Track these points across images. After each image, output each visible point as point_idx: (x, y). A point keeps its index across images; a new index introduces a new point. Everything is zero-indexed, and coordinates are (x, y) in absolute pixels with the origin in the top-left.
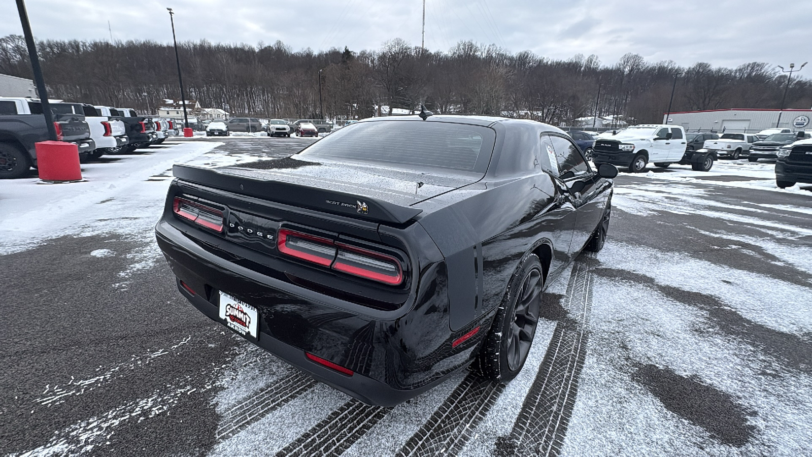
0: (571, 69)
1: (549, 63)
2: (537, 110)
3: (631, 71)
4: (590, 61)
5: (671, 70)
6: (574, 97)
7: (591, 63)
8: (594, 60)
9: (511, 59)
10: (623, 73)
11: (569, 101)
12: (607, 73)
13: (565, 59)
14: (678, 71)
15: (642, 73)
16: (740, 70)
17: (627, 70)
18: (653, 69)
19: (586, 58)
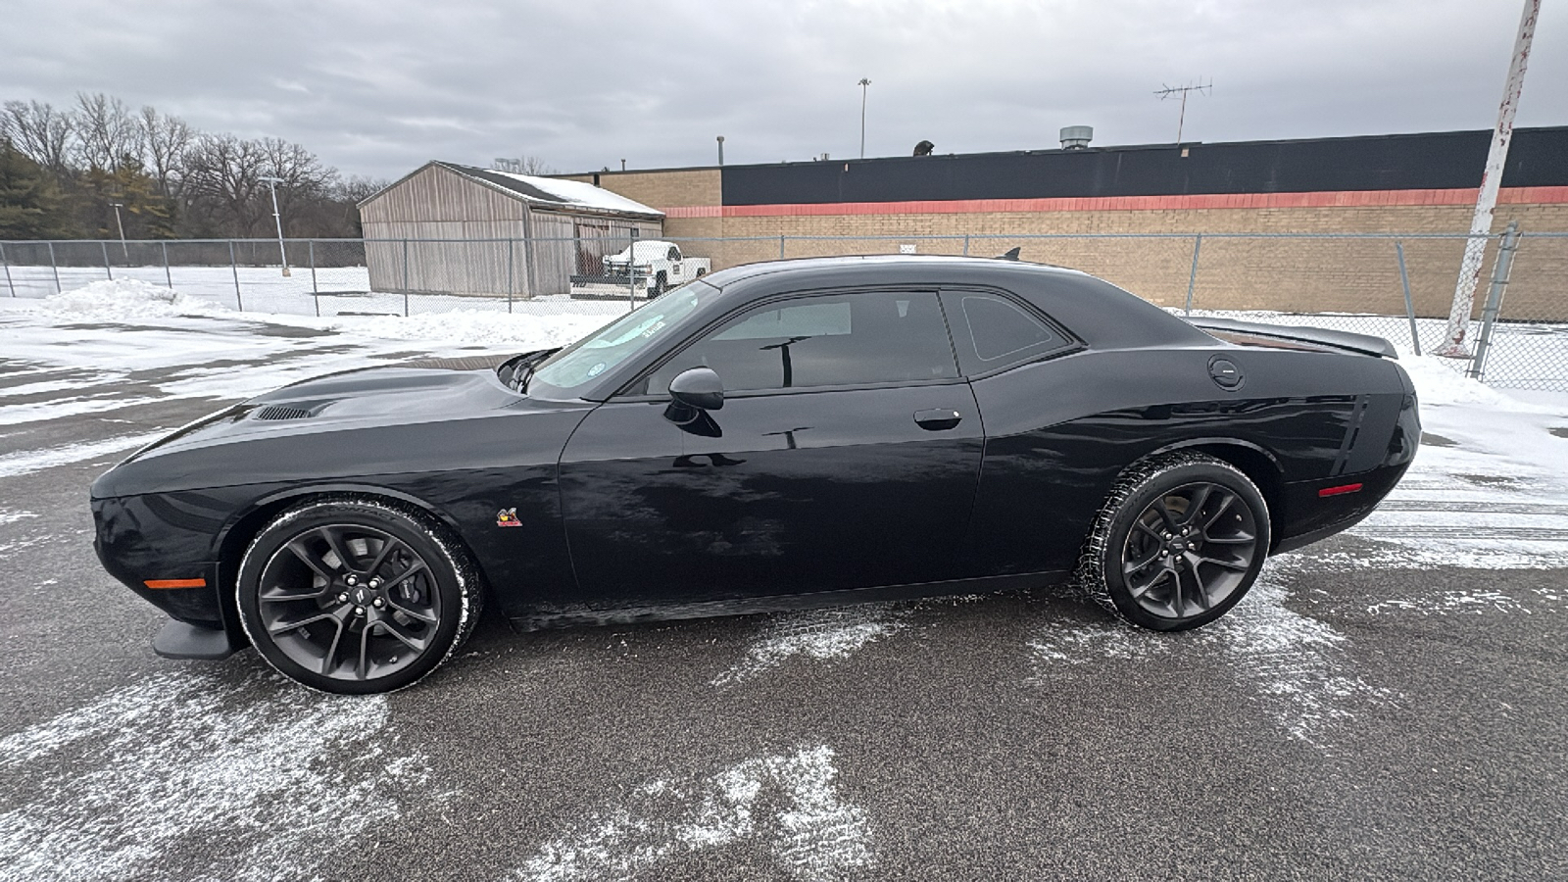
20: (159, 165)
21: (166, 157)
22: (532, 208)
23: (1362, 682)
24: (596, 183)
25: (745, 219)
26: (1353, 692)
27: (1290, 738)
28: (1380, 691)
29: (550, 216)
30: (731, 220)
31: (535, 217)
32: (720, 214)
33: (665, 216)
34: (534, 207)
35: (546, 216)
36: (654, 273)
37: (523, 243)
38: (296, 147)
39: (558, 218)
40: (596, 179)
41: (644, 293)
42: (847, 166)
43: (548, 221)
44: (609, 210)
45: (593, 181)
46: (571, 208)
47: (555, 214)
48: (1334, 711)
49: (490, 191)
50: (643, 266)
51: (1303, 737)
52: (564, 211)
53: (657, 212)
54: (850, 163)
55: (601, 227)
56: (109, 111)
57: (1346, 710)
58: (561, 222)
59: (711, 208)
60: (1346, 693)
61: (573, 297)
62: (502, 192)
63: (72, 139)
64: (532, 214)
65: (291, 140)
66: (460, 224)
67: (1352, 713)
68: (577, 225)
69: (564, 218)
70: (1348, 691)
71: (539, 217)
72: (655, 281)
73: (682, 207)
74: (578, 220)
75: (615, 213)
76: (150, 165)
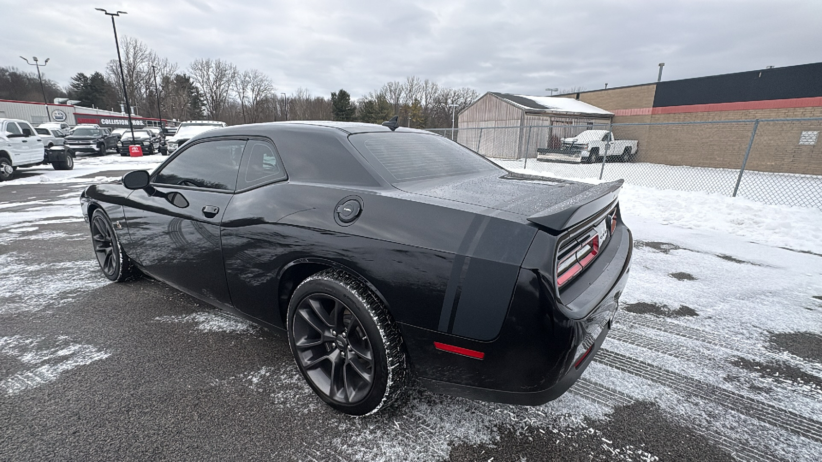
20: (426, 102)
21: (429, 99)
22: (526, 113)
24: (578, 98)
25: (668, 116)
29: (536, 117)
30: (657, 116)
31: (527, 117)
32: (650, 113)
33: (614, 115)
34: (527, 112)
35: (534, 117)
36: (590, 149)
37: (519, 129)
38: (473, 91)
39: (541, 118)
40: (578, 96)
41: (579, 160)
42: (760, 74)
43: (535, 119)
44: (574, 113)
45: (576, 97)
46: (549, 112)
47: (539, 116)
49: (509, 105)
50: (582, 144)
52: (545, 114)
53: (609, 113)
54: (763, 71)
55: (567, 122)
56: (415, 82)
58: (543, 120)
59: (644, 109)
61: (538, 160)
62: (514, 105)
63: (403, 94)
64: (526, 116)
65: (472, 88)
66: (494, 121)
68: (552, 122)
69: (545, 118)
71: (530, 118)
72: (589, 153)
73: (626, 109)
74: (553, 119)
75: (579, 114)
76: (423, 103)
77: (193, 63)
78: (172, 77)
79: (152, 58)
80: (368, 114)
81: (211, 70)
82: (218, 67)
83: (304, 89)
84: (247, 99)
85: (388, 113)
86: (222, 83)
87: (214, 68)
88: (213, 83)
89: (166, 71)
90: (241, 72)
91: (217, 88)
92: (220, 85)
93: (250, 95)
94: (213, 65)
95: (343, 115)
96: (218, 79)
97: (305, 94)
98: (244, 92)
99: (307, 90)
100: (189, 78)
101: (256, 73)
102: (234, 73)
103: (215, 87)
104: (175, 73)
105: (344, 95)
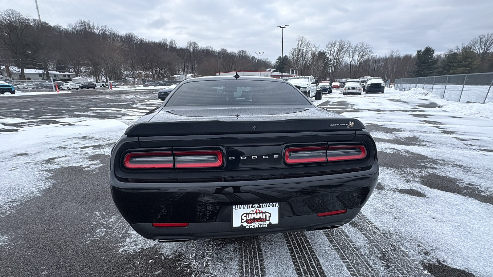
0: (162, 46)
1: (148, 42)
2: (149, 71)
3: (194, 50)
4: (171, 43)
5: (212, 51)
6: (169, 64)
7: (172, 44)
8: (174, 43)
9: (121, 37)
10: (190, 51)
11: (166, 65)
12: (182, 50)
13: (157, 41)
14: (214, 52)
15: (199, 51)
16: (238, 53)
17: (191, 49)
18: (203, 50)
19: (169, 41)
23: (97, 239)
26: (96, 233)
27: (97, 210)
28: (89, 240)
48: (95, 224)
51: (95, 213)
57: (92, 226)
60: (97, 231)
67: (91, 227)
70: (97, 232)
77: (327, 44)
78: (317, 53)
79: (308, 45)
80: (449, 64)
81: (336, 46)
82: (340, 44)
83: (395, 50)
84: (354, 61)
85: (472, 62)
86: (341, 53)
87: (338, 45)
88: (336, 53)
89: (314, 50)
90: (354, 45)
91: (338, 56)
92: (339, 55)
93: (356, 58)
94: (338, 43)
95: (425, 66)
96: (339, 51)
97: (396, 53)
98: (352, 58)
99: (397, 50)
100: (325, 52)
101: (363, 44)
102: (349, 46)
103: (336, 56)
104: (318, 51)
105: (429, 51)
